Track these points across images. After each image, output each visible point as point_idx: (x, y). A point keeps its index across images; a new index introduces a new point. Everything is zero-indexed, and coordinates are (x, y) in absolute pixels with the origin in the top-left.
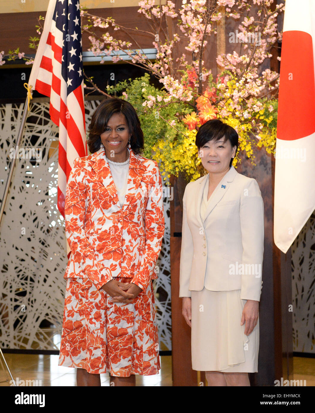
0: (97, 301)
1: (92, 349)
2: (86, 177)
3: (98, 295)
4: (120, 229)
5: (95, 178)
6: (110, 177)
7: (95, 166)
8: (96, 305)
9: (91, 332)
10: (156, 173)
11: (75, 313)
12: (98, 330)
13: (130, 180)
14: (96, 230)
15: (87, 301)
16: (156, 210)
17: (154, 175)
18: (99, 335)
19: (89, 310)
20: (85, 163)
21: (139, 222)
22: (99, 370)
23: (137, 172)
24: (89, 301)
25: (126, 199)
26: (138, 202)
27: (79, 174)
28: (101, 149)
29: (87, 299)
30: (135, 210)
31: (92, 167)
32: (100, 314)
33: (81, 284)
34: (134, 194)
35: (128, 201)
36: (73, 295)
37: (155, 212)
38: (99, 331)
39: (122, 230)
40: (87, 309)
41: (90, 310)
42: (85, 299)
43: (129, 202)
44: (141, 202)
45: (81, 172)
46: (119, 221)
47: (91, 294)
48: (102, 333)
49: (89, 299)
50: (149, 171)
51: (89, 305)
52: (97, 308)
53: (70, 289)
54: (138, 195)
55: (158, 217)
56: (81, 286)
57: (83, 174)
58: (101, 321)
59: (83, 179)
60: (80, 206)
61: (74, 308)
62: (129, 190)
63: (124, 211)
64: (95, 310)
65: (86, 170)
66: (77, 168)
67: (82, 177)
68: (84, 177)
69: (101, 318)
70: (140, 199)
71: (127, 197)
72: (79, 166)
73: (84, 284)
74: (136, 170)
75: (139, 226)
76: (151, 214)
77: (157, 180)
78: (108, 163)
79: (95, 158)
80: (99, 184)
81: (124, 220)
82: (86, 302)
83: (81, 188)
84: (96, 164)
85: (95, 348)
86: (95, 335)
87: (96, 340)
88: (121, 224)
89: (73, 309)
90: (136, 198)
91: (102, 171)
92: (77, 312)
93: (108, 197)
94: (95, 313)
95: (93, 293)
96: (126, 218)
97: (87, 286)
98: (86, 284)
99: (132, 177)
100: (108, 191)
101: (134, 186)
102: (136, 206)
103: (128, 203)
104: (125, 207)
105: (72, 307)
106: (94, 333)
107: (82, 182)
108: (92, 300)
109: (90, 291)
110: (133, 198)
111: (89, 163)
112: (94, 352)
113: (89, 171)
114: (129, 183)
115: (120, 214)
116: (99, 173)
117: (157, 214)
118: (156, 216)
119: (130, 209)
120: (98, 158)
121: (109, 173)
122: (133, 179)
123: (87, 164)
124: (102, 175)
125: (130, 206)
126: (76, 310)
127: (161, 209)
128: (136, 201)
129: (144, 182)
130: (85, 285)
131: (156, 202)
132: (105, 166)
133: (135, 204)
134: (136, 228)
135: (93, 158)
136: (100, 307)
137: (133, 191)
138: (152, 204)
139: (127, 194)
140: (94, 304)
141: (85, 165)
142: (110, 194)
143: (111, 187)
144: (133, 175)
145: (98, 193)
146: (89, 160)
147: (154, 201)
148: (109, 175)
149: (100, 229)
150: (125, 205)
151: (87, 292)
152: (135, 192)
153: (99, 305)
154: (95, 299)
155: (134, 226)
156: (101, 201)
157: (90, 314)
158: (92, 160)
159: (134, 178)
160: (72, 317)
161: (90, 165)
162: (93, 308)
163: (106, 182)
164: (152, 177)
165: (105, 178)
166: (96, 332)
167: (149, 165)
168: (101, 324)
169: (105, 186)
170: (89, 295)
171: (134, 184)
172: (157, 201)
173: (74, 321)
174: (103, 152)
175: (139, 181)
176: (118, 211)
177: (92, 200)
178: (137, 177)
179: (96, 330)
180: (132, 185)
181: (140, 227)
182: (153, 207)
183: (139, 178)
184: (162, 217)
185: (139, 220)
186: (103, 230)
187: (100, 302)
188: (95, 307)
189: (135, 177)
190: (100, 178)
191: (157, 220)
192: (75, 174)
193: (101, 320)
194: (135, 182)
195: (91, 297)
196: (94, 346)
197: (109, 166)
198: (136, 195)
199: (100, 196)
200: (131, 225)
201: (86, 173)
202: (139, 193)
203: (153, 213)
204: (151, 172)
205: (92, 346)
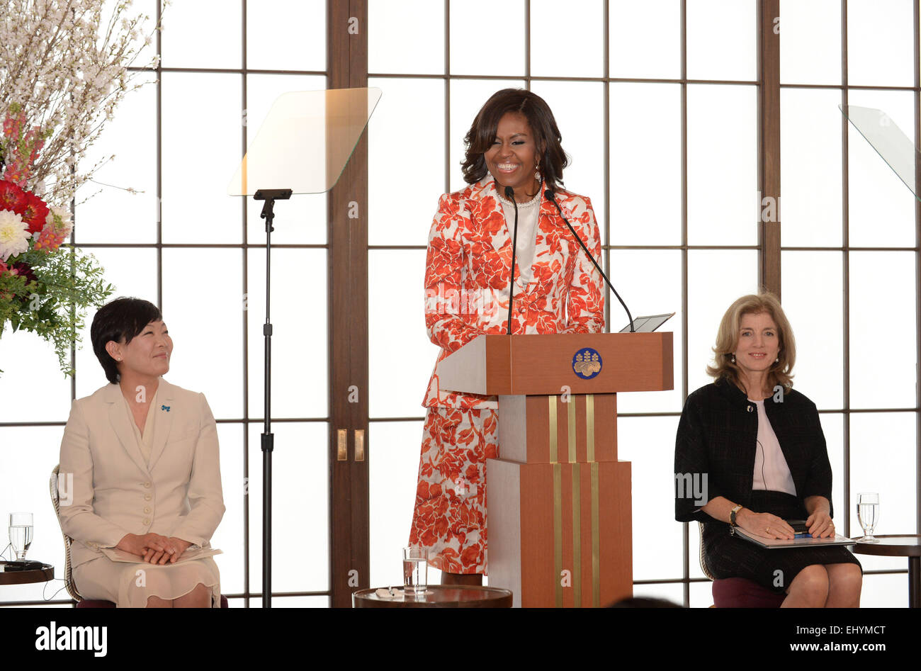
0: (472, 446)
1: (465, 532)
2: (462, 230)
3: (472, 436)
4: (521, 326)
5: (478, 234)
6: (505, 231)
7: (477, 211)
8: (470, 454)
9: (462, 502)
10: (588, 220)
11: (434, 469)
12: (474, 497)
13: (541, 238)
14: (479, 325)
15: (454, 447)
16: (588, 286)
17: (585, 225)
18: (475, 506)
19: (457, 463)
20: (458, 204)
21: (555, 311)
22: (475, 567)
23: (554, 222)
24: (457, 447)
25: (533, 272)
26: (555, 277)
27: (448, 225)
28: (488, 177)
29: (454, 444)
30: (548, 291)
31: (470, 211)
32: (477, 470)
33: (444, 417)
34: (547, 264)
35: (536, 277)
36: (433, 438)
37: (587, 290)
38: (476, 500)
39: (525, 328)
40: (454, 461)
41: (459, 464)
42: (449, 444)
43: (538, 278)
44: (560, 277)
45: (452, 221)
46: (520, 312)
47: (459, 436)
48: (481, 503)
49: (457, 444)
50: (576, 219)
51: (457, 454)
52: (471, 460)
53: (430, 427)
54: (553, 264)
55: (592, 300)
56: (444, 421)
57: (454, 225)
58: (478, 483)
59: (455, 234)
60: (453, 282)
61: (433, 459)
62: (539, 255)
63: (529, 294)
64: (468, 464)
65: (461, 218)
66: (444, 213)
67: (454, 231)
68: (458, 230)
69: (479, 478)
70: (558, 272)
71: (534, 268)
72: (448, 210)
73: (449, 417)
74: (552, 218)
75: (555, 319)
76: (581, 294)
77: (590, 234)
78: (500, 205)
79: (477, 195)
80: (484, 245)
81: (529, 310)
82: (450, 450)
83: (451, 251)
84: (479, 207)
85: (470, 530)
86: (469, 507)
87: (471, 517)
88: (525, 318)
89: (431, 463)
90: (551, 271)
91: (489, 219)
92: (436, 468)
93: (501, 269)
94: (467, 468)
95: (464, 434)
96: (533, 306)
97: (453, 421)
98: (452, 418)
99: (544, 232)
100: (502, 259)
101: (548, 248)
102: (551, 284)
103: (537, 280)
104: (532, 288)
105: (430, 459)
106: (468, 503)
107: (454, 239)
108: (462, 446)
109: (460, 429)
110: (545, 271)
111: (466, 205)
112: (468, 536)
113: (466, 219)
114: (538, 243)
115: (522, 299)
116: (485, 224)
117: (591, 295)
118: (589, 299)
119: (541, 290)
120: (482, 195)
121: (503, 224)
122: (545, 235)
123: (462, 206)
124: (490, 227)
125: (540, 285)
126: (435, 464)
127: (597, 285)
128: (551, 276)
129: (565, 238)
130: (450, 420)
131: (589, 273)
132: (495, 210)
133: (549, 280)
134: (551, 322)
135: (474, 193)
136: (477, 457)
137: (544, 259)
138: (582, 276)
139: (535, 263)
140: (465, 453)
141: (458, 208)
142: (504, 263)
143: (506, 251)
144: (546, 228)
145: (482, 262)
146: (466, 199)
147: (585, 272)
148: (503, 228)
149: (487, 323)
150: (531, 283)
151: (454, 432)
152: (548, 260)
153: (475, 454)
154: (467, 444)
155: (547, 319)
156: (488, 276)
157: (460, 471)
158: (471, 198)
159: (548, 234)
160: (429, 476)
161: (467, 208)
162: (465, 459)
163: (498, 240)
164: (580, 228)
165: (495, 233)
166: (471, 501)
167: (575, 207)
168: (478, 487)
169: (496, 249)
170: (457, 437)
171: (547, 244)
172: (590, 271)
173: (431, 484)
174: (491, 182)
175: (556, 238)
176: (519, 294)
177: (472, 271)
178: (554, 230)
179: (470, 498)
180: (544, 246)
181: (558, 320)
182: (583, 282)
183: (557, 233)
184: (599, 298)
185: (554, 307)
186: (492, 325)
187: (476, 448)
188: (467, 458)
189: (551, 231)
190: (486, 233)
191: (591, 304)
192: (441, 225)
193: (478, 480)
194: (549, 241)
195: (461, 441)
196: (468, 526)
197: (502, 211)
198: (550, 265)
199: (486, 267)
200: (542, 318)
201: (460, 224)
202: (557, 260)
203: (583, 292)
204: (580, 219)
205: (465, 527)
